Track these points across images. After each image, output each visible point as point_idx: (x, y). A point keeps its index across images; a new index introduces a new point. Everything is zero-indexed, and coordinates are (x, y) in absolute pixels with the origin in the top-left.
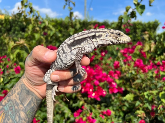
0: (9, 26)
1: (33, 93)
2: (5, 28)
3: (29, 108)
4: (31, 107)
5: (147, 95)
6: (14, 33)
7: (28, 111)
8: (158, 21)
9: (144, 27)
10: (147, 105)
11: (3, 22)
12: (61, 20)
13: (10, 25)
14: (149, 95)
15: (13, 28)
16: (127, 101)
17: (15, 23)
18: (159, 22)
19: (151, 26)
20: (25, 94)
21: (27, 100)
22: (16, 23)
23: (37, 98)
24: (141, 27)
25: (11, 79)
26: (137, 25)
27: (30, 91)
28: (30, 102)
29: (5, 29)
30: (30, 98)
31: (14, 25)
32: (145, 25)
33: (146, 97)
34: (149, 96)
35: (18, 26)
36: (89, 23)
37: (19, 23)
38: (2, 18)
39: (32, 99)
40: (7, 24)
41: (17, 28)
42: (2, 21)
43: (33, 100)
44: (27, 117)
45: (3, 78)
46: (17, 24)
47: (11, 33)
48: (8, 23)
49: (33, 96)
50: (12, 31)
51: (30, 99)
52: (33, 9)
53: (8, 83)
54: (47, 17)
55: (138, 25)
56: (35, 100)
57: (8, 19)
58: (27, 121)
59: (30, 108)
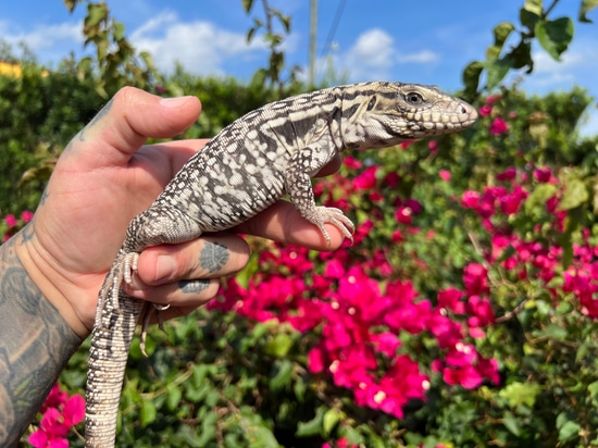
0: (39, 105)
1: (53, 310)
2: (22, 110)
3: (27, 371)
4: (36, 367)
6: (56, 129)
7: (21, 382)
8: (585, 91)
11: (18, 89)
12: (228, 84)
13: (44, 101)
15: (52, 112)
17: (60, 93)
18: (587, 97)
19: (560, 109)
20: (19, 309)
21: (26, 335)
22: (65, 91)
23: (66, 333)
27: (43, 299)
28: (36, 345)
29: (23, 116)
30: (37, 329)
31: (56, 99)
35: (71, 102)
37: (76, 93)
38: (14, 75)
39: (45, 332)
40: (30, 96)
41: (67, 110)
42: (12, 84)
43: (48, 340)
44: (11, 405)
46: (70, 96)
47: (44, 129)
48: (36, 93)
49: (52, 321)
50: (50, 121)
51: (38, 333)
54: (179, 71)
56: (59, 338)
57: (37, 77)
58: (10, 421)
59: (34, 373)
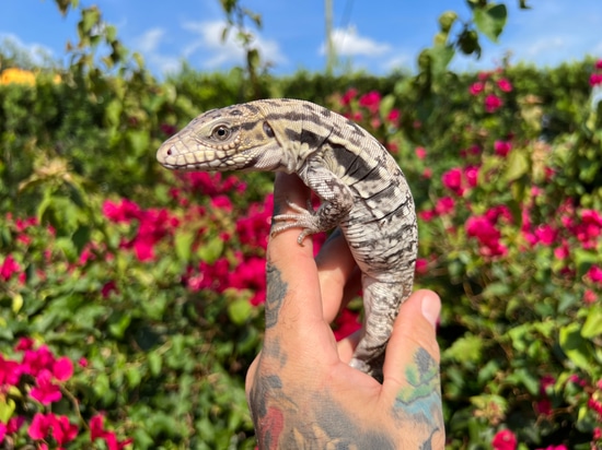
0: (54, 112)
2: (38, 116)
5: (523, 338)
6: (72, 133)
9: (546, 85)
10: (521, 376)
11: (33, 97)
13: (58, 107)
14: (529, 337)
15: (67, 117)
16: (459, 364)
17: (72, 99)
19: (572, 80)
22: (78, 96)
24: (532, 85)
25: (49, 299)
26: (518, 77)
29: (41, 123)
31: (70, 105)
32: (548, 78)
33: (519, 345)
34: (528, 343)
35: (84, 107)
36: (338, 81)
38: (28, 84)
40: (44, 104)
41: (81, 115)
42: (27, 93)
45: (23, 294)
46: (83, 100)
47: (60, 134)
48: (50, 101)
50: (66, 126)
52: (119, 49)
53: (39, 312)
54: (186, 68)
55: (520, 80)
57: (49, 85)
